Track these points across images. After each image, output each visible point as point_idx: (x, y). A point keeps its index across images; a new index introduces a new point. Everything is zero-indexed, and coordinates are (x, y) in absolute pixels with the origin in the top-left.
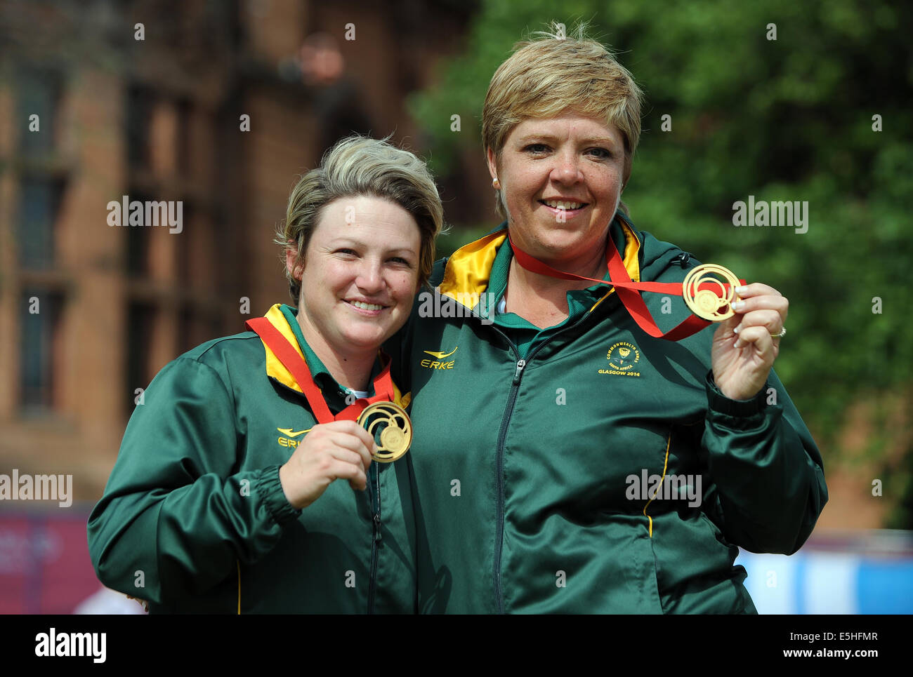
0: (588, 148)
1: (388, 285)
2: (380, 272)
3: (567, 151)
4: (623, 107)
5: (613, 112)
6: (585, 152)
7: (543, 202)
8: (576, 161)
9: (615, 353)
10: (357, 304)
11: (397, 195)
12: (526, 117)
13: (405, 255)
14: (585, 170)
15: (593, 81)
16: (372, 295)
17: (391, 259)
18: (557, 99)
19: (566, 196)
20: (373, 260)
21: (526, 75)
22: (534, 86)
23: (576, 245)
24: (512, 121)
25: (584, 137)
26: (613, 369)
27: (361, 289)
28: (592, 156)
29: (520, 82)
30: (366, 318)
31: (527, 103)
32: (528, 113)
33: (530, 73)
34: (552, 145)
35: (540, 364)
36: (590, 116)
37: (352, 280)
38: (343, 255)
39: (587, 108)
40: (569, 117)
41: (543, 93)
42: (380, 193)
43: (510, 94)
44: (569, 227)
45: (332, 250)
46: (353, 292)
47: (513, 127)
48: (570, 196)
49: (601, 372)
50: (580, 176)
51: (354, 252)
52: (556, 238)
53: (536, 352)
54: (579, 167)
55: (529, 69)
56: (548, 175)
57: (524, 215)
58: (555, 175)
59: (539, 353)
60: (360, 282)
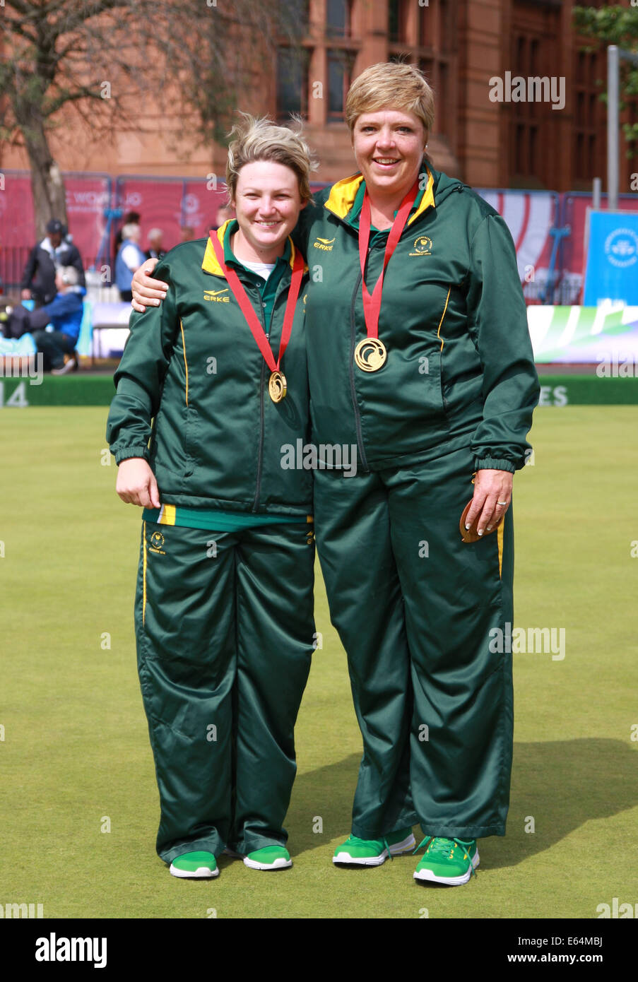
0: (397, 127)
1: (277, 210)
2: (270, 204)
3: (385, 131)
4: (417, 102)
5: (410, 106)
6: (397, 130)
7: (375, 160)
8: (390, 135)
9: (419, 243)
10: (262, 223)
11: (277, 158)
12: (362, 112)
13: (285, 192)
14: (396, 140)
15: (398, 89)
16: (267, 218)
17: (277, 195)
18: (376, 101)
19: (385, 156)
20: (266, 198)
21: (362, 88)
22: (365, 94)
23: (395, 183)
24: (356, 114)
25: (394, 122)
26: (417, 253)
27: (262, 215)
28: (401, 132)
29: (359, 92)
30: (266, 231)
31: (362, 103)
32: (362, 109)
33: (364, 86)
34: (377, 127)
35: (378, 251)
36: (397, 109)
37: (256, 211)
38: (249, 197)
39: (394, 105)
40: (386, 110)
41: (370, 97)
42: (267, 158)
43: (354, 99)
44: (390, 174)
45: (244, 194)
46: (258, 217)
47: (357, 118)
48: (388, 156)
49: (411, 254)
50: (393, 144)
51: (256, 195)
52: (384, 181)
53: (377, 244)
54: (392, 139)
55: (364, 84)
56: (375, 144)
57: (365, 168)
58: (378, 145)
59: (379, 245)
60: (260, 212)
